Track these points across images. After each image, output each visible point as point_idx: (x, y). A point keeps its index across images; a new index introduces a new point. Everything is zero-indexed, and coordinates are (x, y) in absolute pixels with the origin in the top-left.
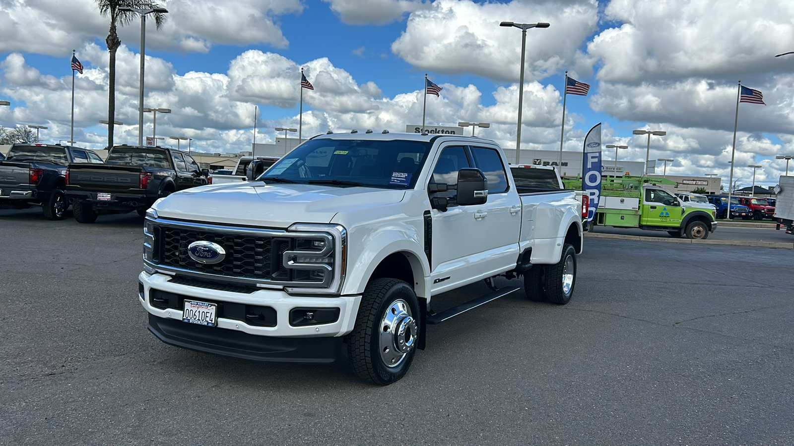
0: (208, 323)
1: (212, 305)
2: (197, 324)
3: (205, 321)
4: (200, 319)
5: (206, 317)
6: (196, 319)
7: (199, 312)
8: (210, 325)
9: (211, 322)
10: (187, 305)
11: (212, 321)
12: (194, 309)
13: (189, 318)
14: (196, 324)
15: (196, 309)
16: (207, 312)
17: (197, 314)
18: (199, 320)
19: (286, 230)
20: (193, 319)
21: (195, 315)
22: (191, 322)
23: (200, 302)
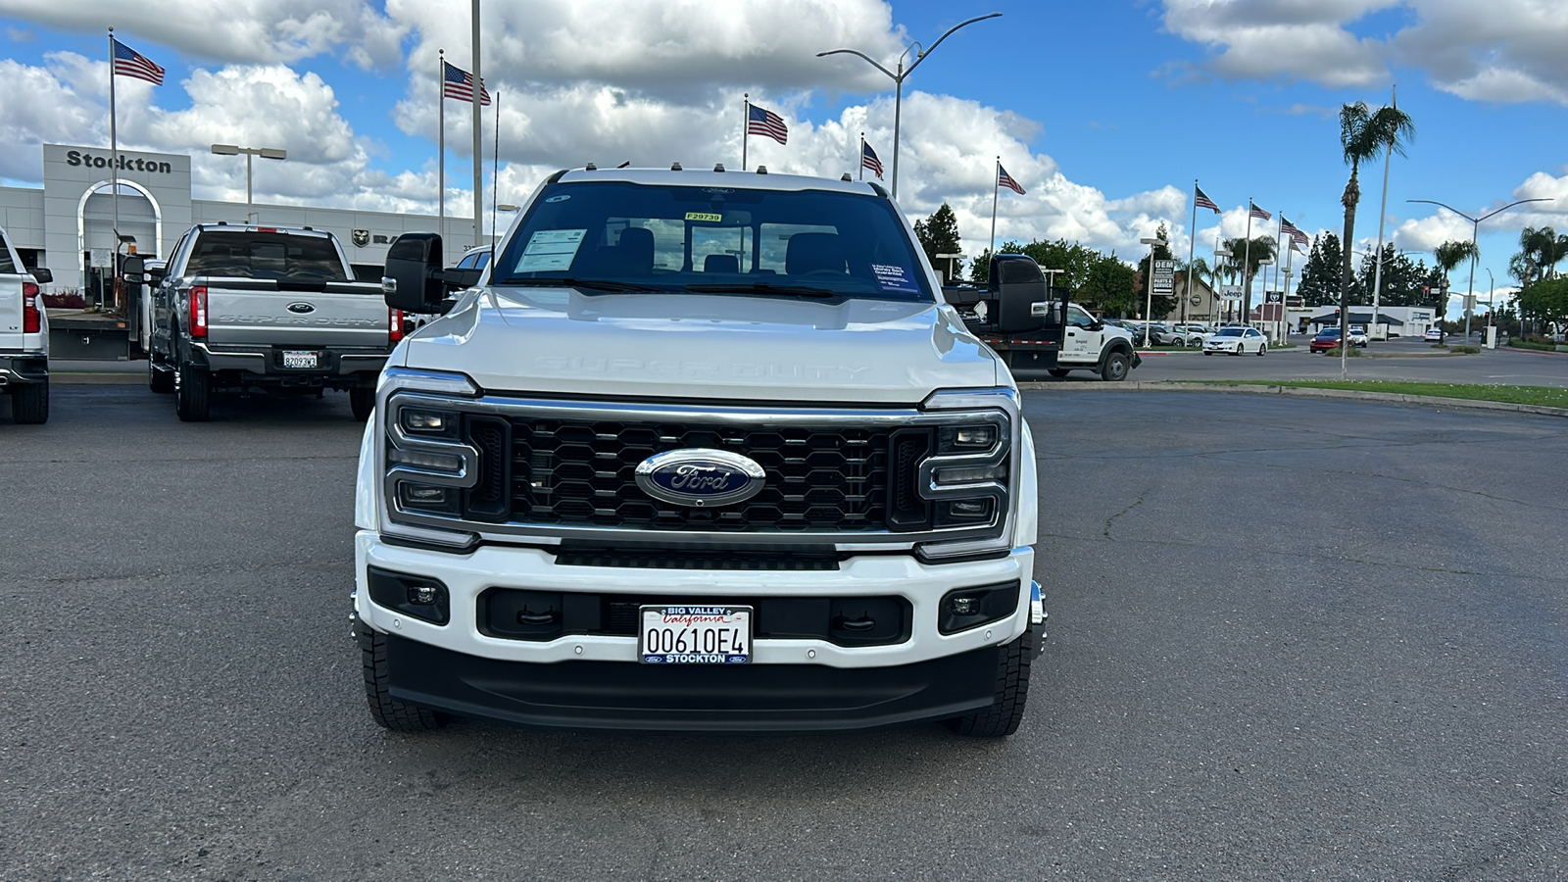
0: (728, 657)
1: (734, 611)
2: (695, 665)
3: (716, 651)
4: (700, 648)
5: (720, 641)
6: (687, 652)
7: (695, 631)
8: (736, 660)
9: (737, 652)
10: (651, 620)
11: (740, 649)
12: (677, 628)
13: (660, 652)
14: (688, 665)
15: (684, 625)
16: (720, 631)
17: (688, 638)
18: (695, 652)
19: (920, 407)
20: (674, 651)
21: (679, 641)
22: (670, 660)
23: (694, 608)
